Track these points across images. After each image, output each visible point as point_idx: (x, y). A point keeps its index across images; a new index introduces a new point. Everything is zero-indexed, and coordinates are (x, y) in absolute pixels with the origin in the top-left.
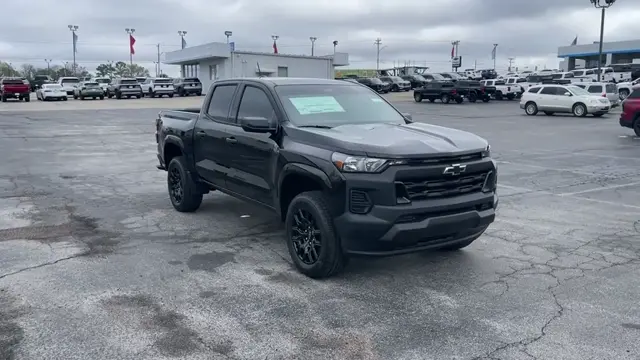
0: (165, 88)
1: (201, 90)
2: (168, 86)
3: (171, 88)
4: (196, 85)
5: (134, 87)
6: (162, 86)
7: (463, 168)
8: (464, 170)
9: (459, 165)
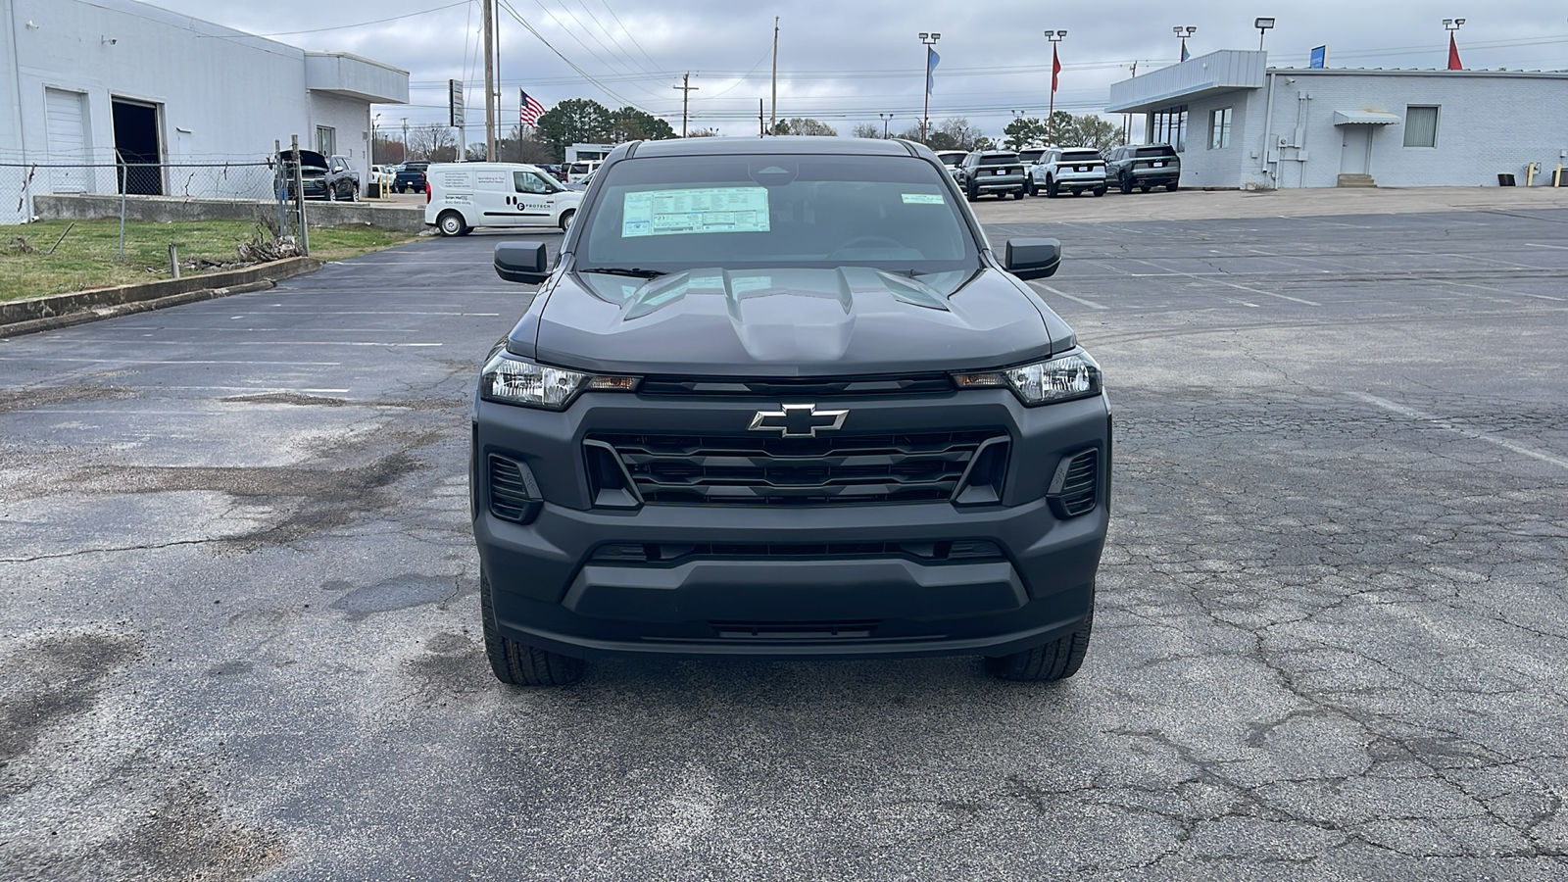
0: (1083, 174)
1: (1177, 175)
2: (1090, 167)
3: (1099, 173)
4: (1165, 163)
5: (1008, 171)
6: (1076, 168)
7: (832, 419)
8: (837, 425)
9: (811, 406)
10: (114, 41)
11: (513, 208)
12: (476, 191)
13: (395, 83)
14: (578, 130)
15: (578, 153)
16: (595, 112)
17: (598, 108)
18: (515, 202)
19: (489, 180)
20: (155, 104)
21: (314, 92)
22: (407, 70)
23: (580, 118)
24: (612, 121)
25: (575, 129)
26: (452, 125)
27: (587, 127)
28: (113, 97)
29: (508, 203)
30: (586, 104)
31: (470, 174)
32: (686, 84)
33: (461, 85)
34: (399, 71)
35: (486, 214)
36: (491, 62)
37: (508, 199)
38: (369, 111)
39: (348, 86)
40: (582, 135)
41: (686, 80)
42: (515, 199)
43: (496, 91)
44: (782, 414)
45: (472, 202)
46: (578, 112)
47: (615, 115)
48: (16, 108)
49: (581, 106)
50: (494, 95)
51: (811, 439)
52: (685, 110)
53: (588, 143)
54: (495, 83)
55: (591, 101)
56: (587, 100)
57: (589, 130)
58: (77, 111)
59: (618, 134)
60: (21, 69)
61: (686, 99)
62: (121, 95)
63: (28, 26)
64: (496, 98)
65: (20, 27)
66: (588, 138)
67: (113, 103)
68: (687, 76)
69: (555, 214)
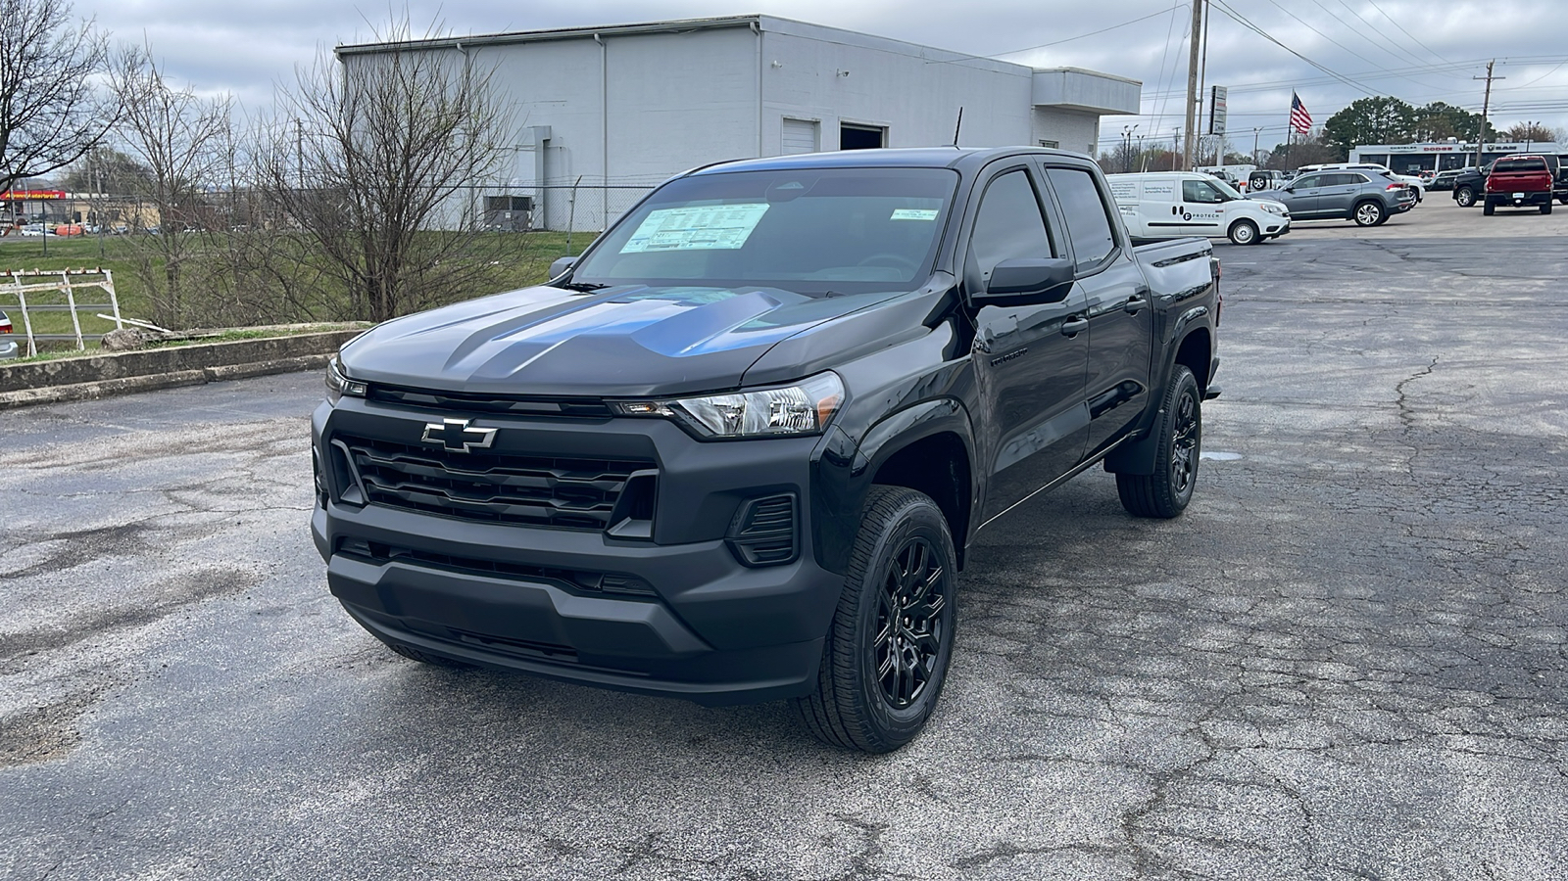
7: (481, 437)
8: (487, 443)
9: (465, 422)
10: (847, 73)
11: (1179, 218)
12: (1141, 201)
13: (1125, 94)
14: (1373, 131)
15: (1362, 156)
16: (1395, 110)
17: (1400, 107)
18: (1181, 212)
19: (1156, 190)
20: (881, 128)
21: (1041, 109)
22: (1139, 81)
23: (1377, 118)
24: (1416, 119)
25: (1370, 129)
26: (1211, 133)
27: (1384, 127)
28: (842, 123)
29: (1174, 213)
30: (1385, 102)
31: (1136, 184)
32: (1490, 74)
33: (1224, 90)
34: (1129, 82)
35: (1150, 225)
36: (1196, 67)
37: (1175, 208)
38: (1097, 124)
39: (1072, 100)
40: (1377, 136)
41: (1490, 69)
42: (1182, 209)
43: (1198, 98)
44: (442, 427)
45: (1136, 213)
46: (1375, 111)
47: (1420, 112)
48: (758, 137)
49: (1379, 104)
50: (1196, 101)
51: (466, 454)
52: (1486, 103)
53: (1384, 144)
54: (1198, 92)
55: (1392, 98)
56: (1387, 97)
57: (1387, 129)
58: (809, 138)
59: (1421, 134)
60: (764, 103)
61: (1488, 90)
62: (849, 121)
63: (773, 65)
64: (1198, 104)
65: (766, 65)
66: (1384, 138)
67: (842, 129)
68: (1491, 64)
69: (1223, 224)
